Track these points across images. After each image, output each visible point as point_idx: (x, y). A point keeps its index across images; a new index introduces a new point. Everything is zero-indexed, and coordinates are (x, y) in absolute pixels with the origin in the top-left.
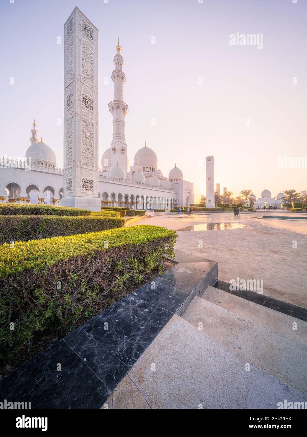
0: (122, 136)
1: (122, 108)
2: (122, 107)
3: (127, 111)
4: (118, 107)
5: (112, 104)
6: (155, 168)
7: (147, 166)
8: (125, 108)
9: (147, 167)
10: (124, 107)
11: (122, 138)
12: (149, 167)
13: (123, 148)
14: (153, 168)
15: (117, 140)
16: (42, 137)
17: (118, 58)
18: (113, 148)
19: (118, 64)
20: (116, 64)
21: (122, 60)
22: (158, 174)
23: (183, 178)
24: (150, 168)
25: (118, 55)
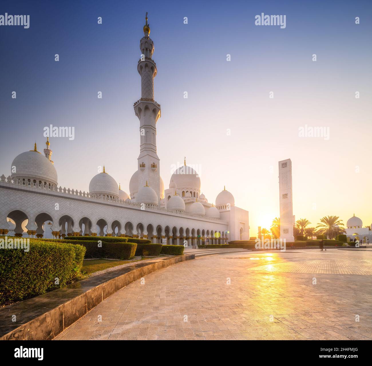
0: (152, 147)
1: (152, 110)
2: (151, 108)
3: (159, 113)
4: (147, 108)
5: (138, 103)
6: (197, 193)
7: (187, 190)
8: (157, 108)
9: (187, 192)
10: (155, 107)
11: (153, 150)
12: (189, 191)
13: (154, 163)
14: (194, 193)
15: (145, 153)
16: (35, 144)
17: (146, 42)
18: (141, 164)
19: (147, 50)
20: (143, 50)
21: (152, 43)
22: (201, 200)
23: (235, 204)
24: (191, 192)
25: (146, 37)
